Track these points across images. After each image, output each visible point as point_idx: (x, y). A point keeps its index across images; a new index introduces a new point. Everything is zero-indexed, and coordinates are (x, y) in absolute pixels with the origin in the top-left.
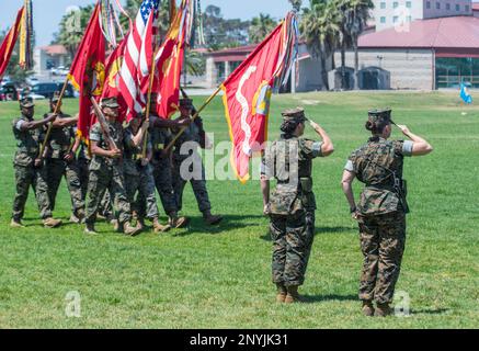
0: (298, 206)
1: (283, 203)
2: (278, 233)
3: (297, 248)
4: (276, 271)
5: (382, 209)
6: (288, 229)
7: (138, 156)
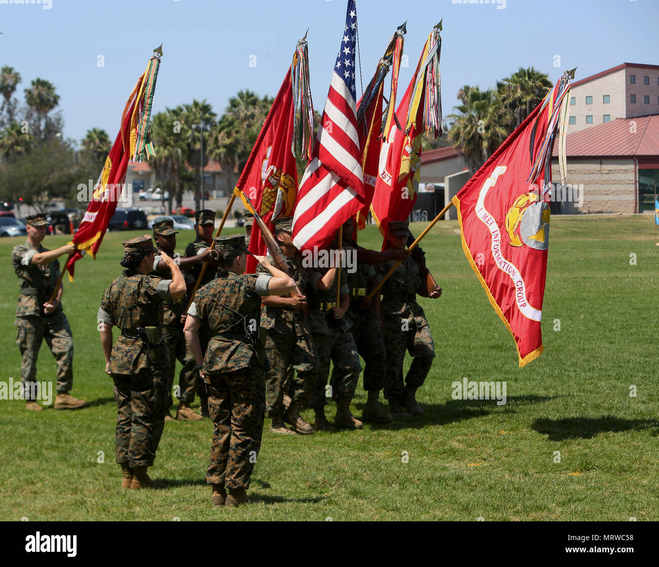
0: (142, 365)
1: (125, 359)
2: (122, 398)
3: (143, 418)
4: (119, 449)
5: (230, 365)
6: (133, 393)
7: (329, 306)
